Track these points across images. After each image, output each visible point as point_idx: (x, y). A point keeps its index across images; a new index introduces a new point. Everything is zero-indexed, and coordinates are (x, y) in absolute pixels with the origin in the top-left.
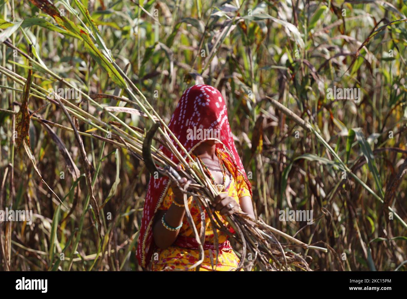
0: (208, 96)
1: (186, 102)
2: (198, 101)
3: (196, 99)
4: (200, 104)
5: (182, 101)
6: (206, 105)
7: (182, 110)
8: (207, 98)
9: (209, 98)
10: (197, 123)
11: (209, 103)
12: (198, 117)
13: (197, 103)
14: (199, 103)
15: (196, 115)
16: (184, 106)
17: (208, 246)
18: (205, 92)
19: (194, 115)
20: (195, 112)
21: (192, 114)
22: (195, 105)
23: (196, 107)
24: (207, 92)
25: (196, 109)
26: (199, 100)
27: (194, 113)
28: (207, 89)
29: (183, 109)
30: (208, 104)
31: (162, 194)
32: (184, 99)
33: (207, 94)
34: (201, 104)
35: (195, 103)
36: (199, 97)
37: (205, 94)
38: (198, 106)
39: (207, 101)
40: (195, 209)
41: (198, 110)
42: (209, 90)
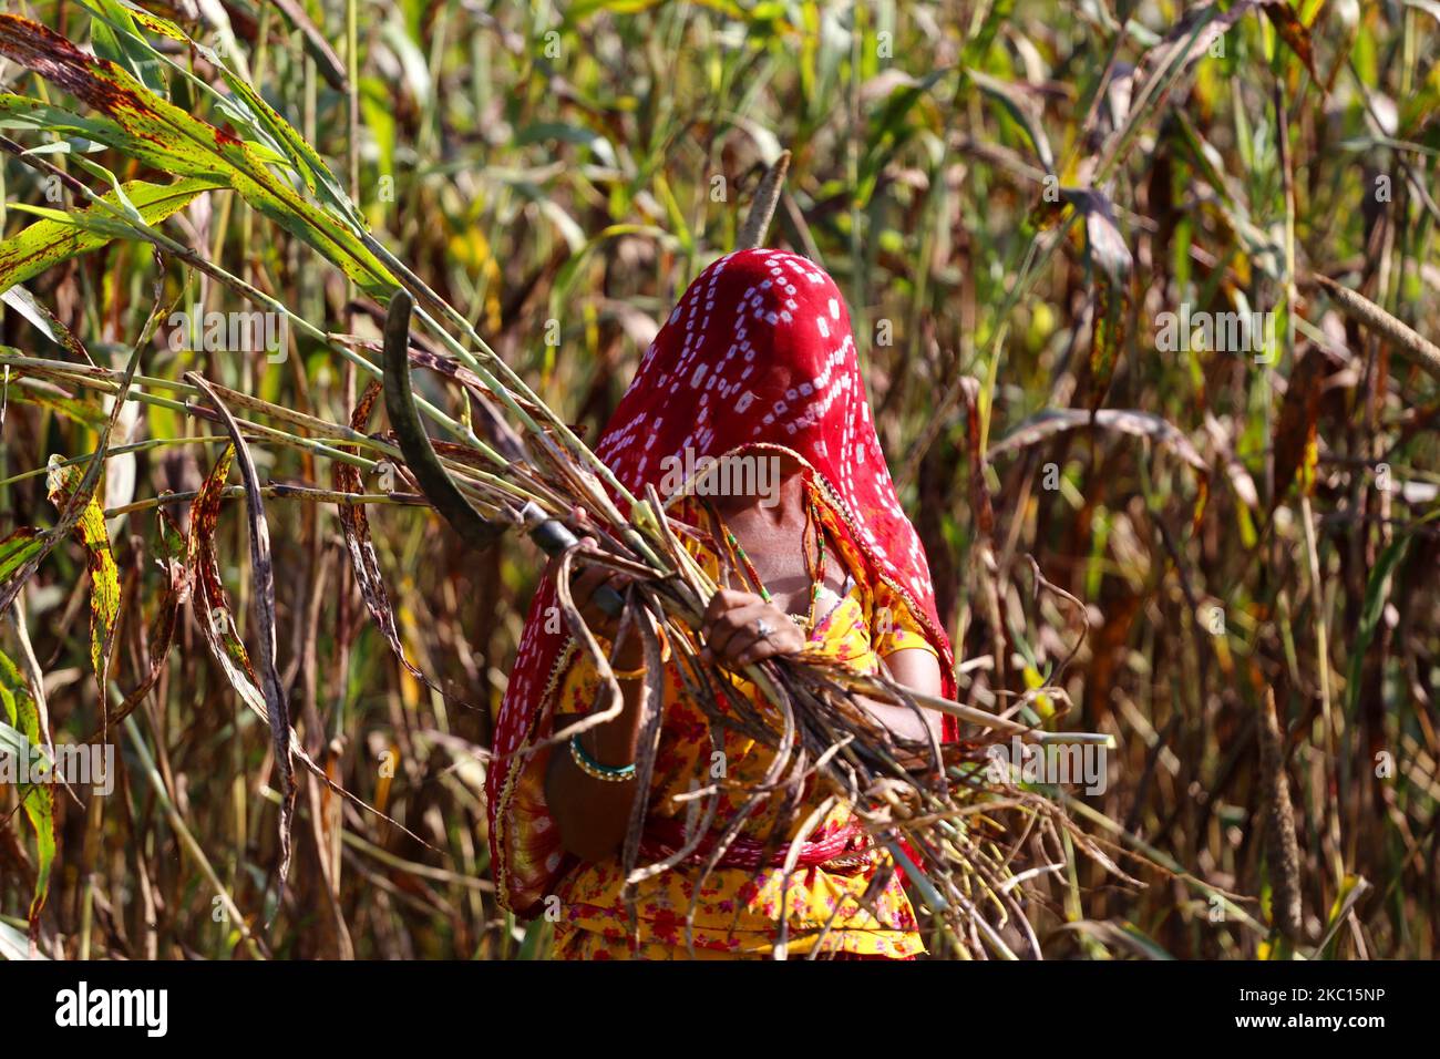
0: (791, 290)
1: (710, 306)
2: (754, 304)
3: (747, 296)
4: (758, 313)
5: (694, 301)
6: (781, 321)
7: (690, 336)
8: (788, 297)
9: (795, 298)
10: (738, 385)
11: (794, 314)
12: (745, 365)
13: (749, 310)
14: (754, 310)
15: (740, 355)
16: (699, 319)
17: (744, 850)
18: (781, 275)
19: (730, 355)
20: (739, 343)
21: (727, 350)
22: (742, 318)
23: (743, 326)
24: (789, 273)
25: (742, 333)
26: (757, 301)
27: (734, 347)
28: (789, 262)
29: (697, 330)
30: (786, 317)
31: (568, 642)
32: (702, 294)
33: (789, 283)
34: (764, 315)
35: (739, 310)
36: (759, 292)
37: (782, 281)
38: (750, 323)
39: (787, 308)
40: (684, 708)
41: (747, 337)
42: (799, 270)
